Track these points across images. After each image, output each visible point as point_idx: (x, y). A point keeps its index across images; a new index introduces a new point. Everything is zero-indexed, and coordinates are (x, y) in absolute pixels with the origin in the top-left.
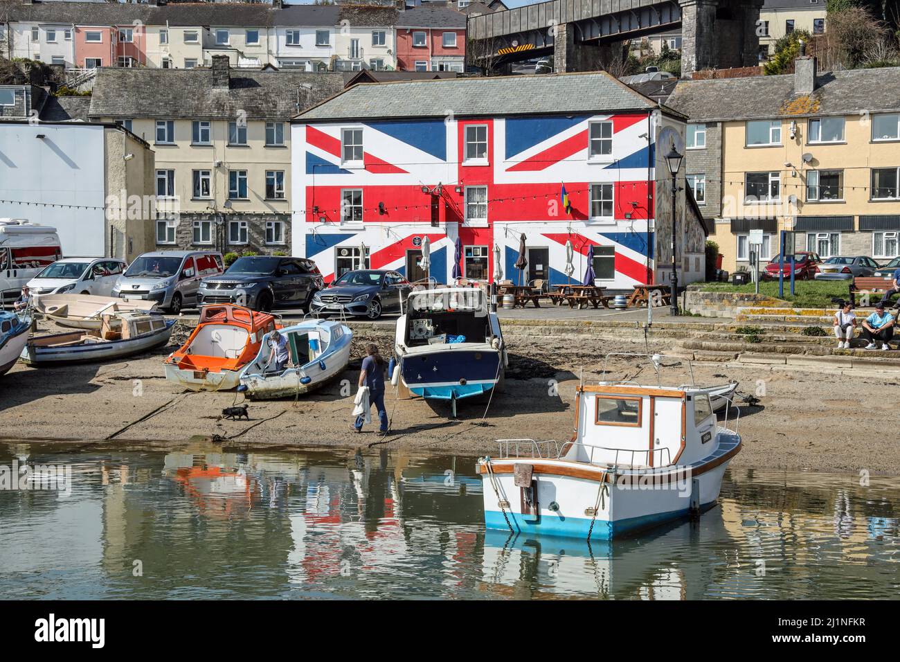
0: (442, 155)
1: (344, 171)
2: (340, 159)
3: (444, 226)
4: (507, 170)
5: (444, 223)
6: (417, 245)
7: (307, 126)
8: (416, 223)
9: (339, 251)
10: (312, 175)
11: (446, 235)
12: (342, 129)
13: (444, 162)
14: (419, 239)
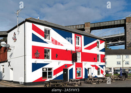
1: (45, 42)
2: (43, 38)
4: (84, 49)
6: (66, 67)
7: (32, 24)
9: (43, 69)
10: (34, 42)
11: (72, 65)
13: (72, 44)
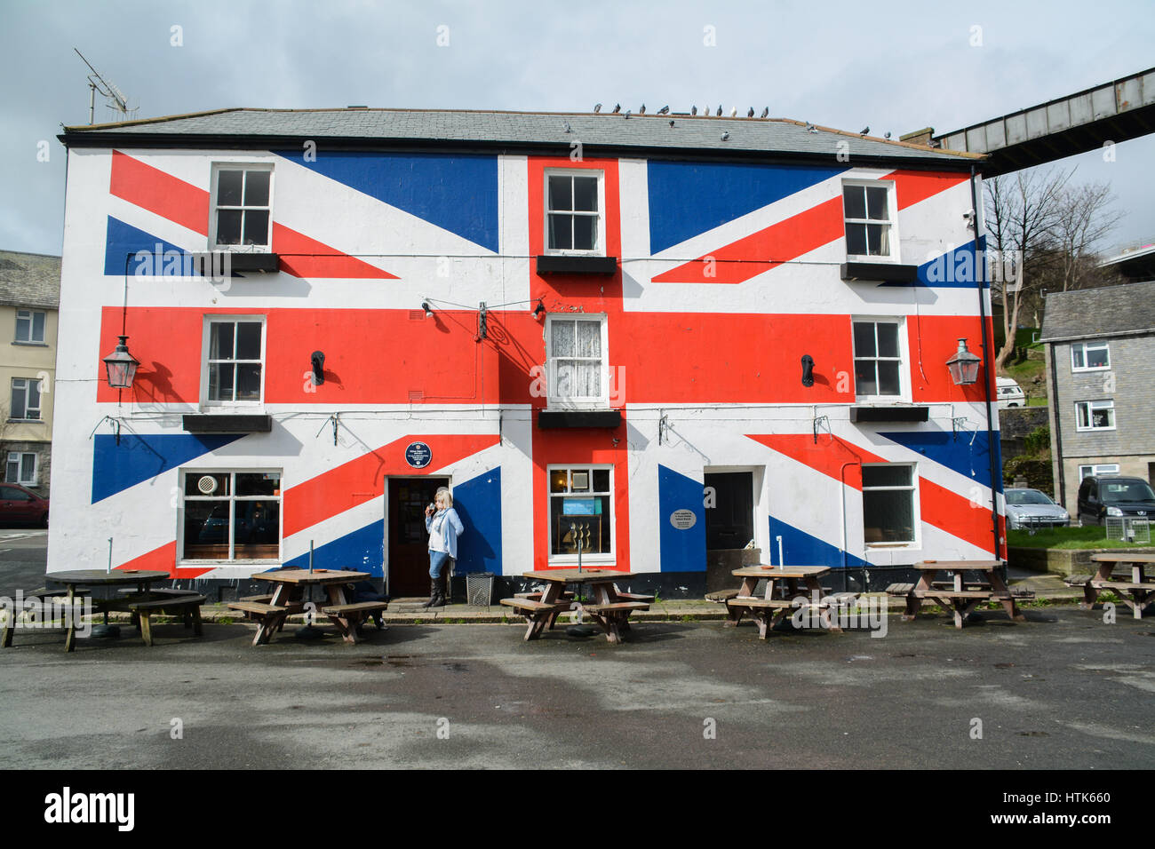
0: (486, 234)
2: (207, 238)
3: (497, 415)
4: (654, 280)
5: (497, 406)
6: (418, 465)
7: (115, 153)
8: (416, 407)
9: (191, 484)
10: (123, 278)
11: (497, 439)
12: (214, 164)
13: (495, 254)
14: (423, 448)
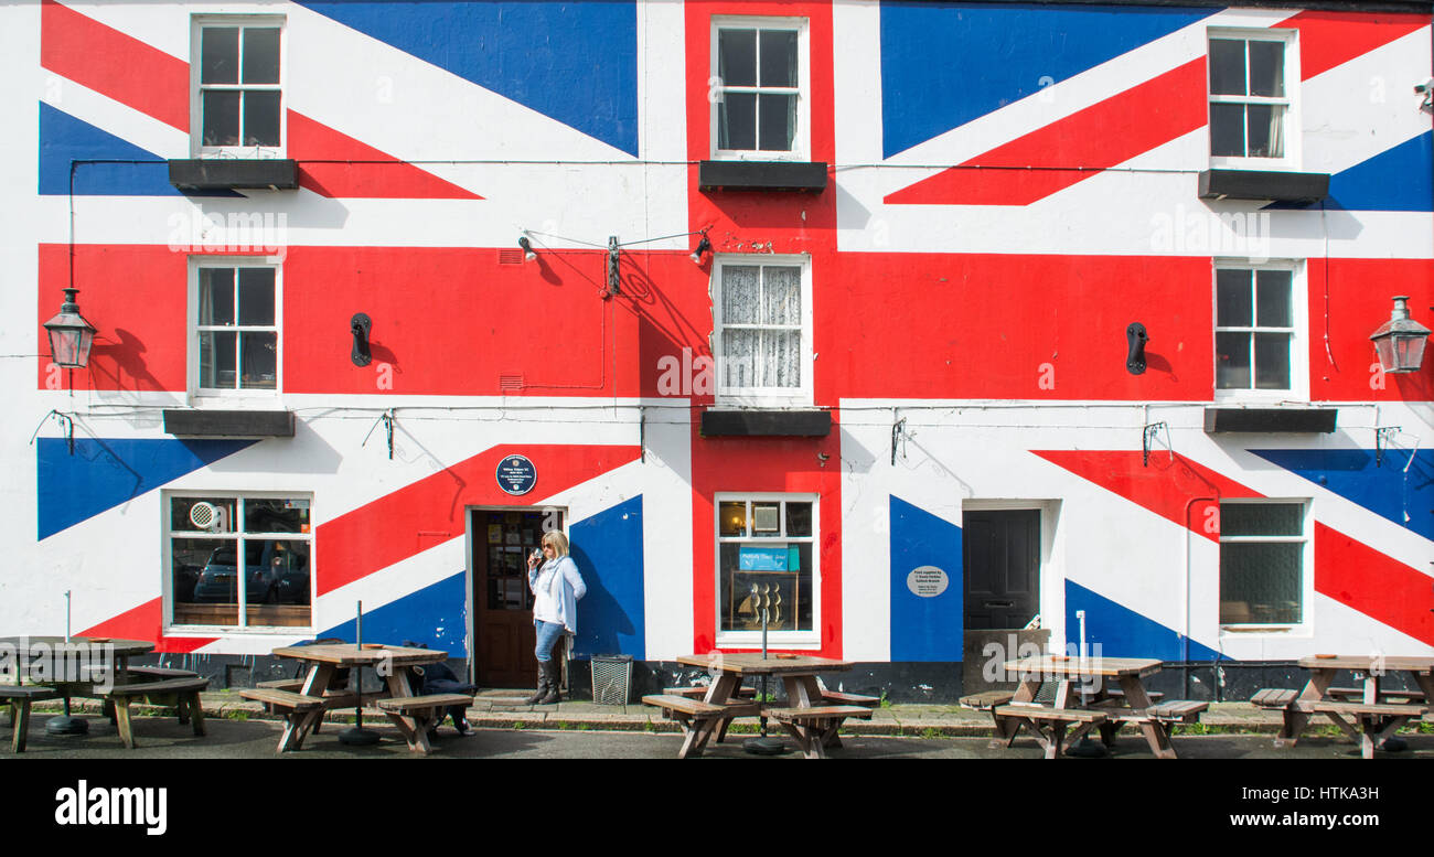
0: (618, 127)
2: (188, 136)
4: (889, 200)
6: (516, 491)
7: (45, 2)
8: (511, 401)
9: (181, 511)
10: (66, 199)
12: (194, 17)
13: (628, 157)
14: (523, 464)
